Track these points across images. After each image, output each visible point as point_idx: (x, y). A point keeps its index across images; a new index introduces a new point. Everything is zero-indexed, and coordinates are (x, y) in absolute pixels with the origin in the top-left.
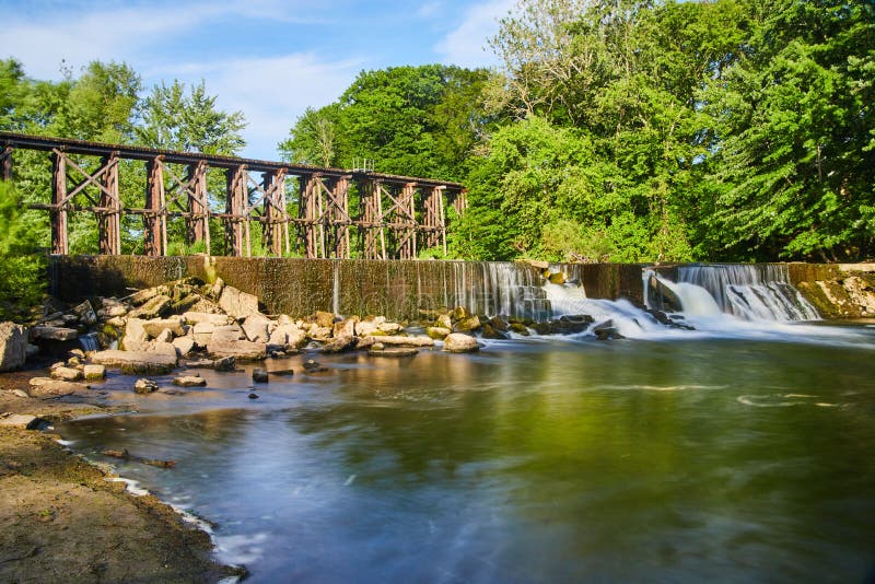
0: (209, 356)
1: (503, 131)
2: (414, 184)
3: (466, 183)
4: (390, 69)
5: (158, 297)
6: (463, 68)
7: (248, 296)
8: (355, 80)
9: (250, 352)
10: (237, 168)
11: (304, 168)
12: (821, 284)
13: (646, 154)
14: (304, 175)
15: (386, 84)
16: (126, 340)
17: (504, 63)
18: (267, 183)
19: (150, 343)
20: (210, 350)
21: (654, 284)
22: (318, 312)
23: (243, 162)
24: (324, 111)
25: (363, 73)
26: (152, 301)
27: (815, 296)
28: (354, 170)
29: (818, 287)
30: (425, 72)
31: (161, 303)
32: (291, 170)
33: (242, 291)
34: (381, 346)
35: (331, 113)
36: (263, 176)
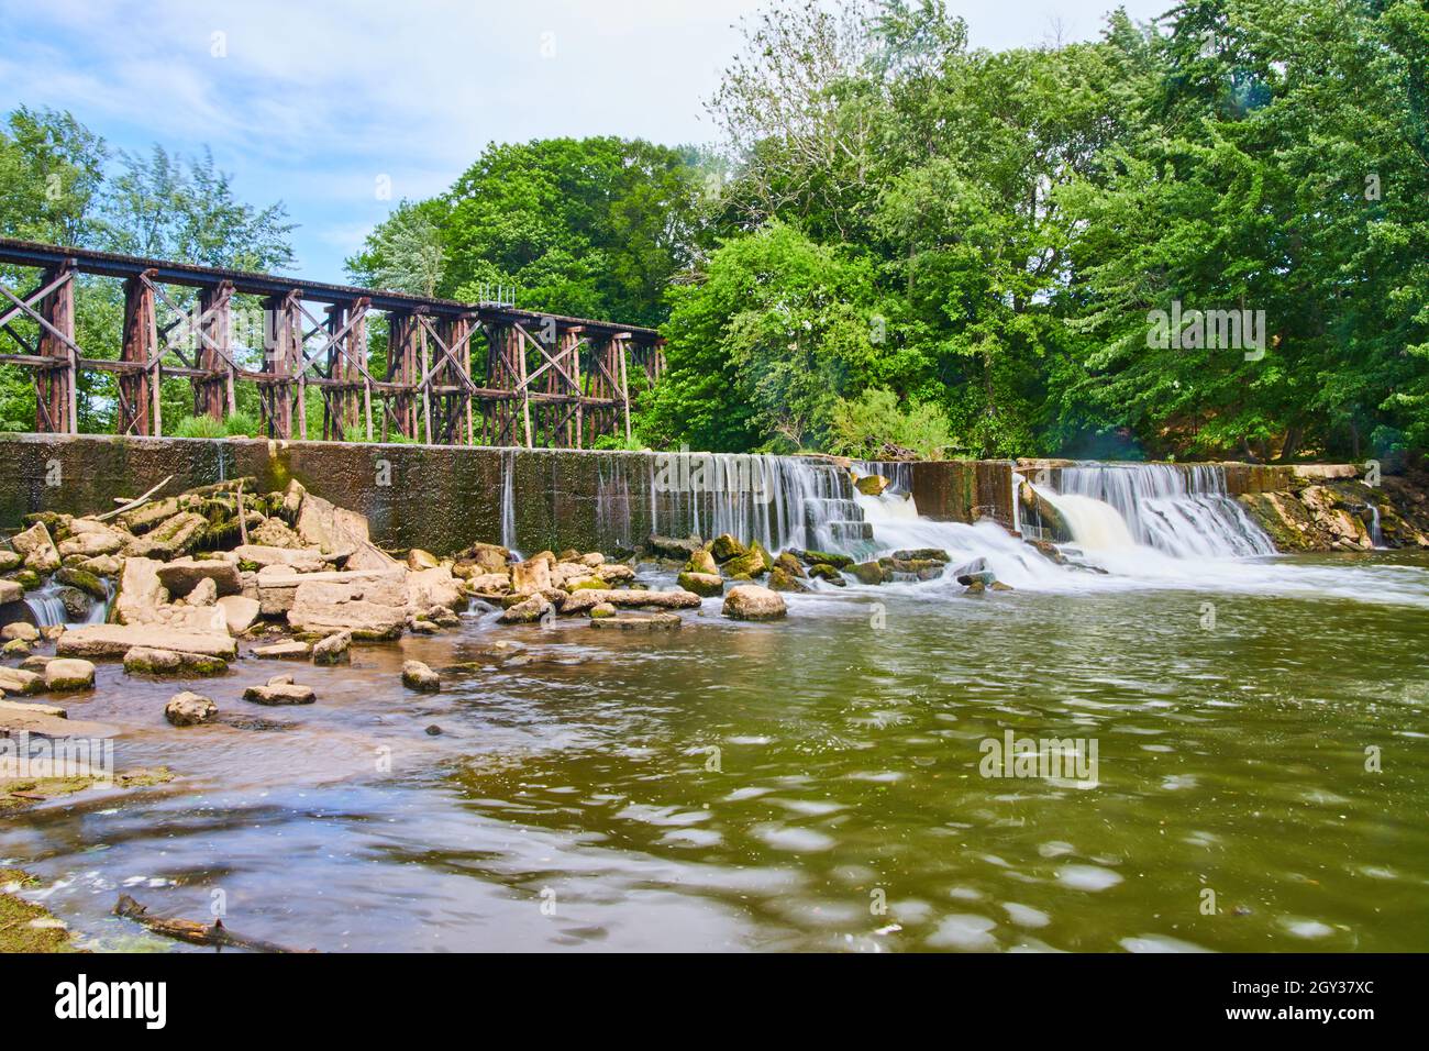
0: (296, 633)
1: (731, 245)
2: (579, 328)
3: (664, 329)
4: (534, 143)
5: (182, 516)
6: (655, 145)
7: (350, 515)
8: (479, 158)
9: (373, 624)
10: (286, 294)
11: (397, 298)
12: (1271, 497)
13: (963, 287)
14: (400, 310)
15: (530, 166)
16: (124, 602)
17: (729, 137)
18: (334, 321)
19: (175, 607)
20: (294, 618)
21: (1028, 496)
22: (479, 545)
23: (294, 284)
24: (425, 209)
25: (492, 146)
26: (169, 524)
27: (1263, 516)
28: (482, 304)
29: (1268, 503)
30: (592, 147)
31: (189, 528)
32: (379, 301)
33: (338, 505)
34: (610, 608)
35: (434, 213)
36: (326, 310)
